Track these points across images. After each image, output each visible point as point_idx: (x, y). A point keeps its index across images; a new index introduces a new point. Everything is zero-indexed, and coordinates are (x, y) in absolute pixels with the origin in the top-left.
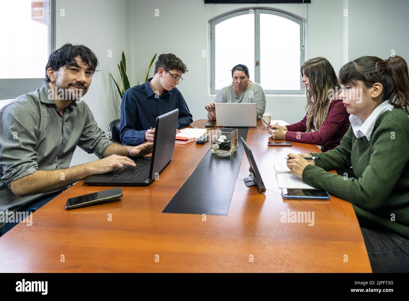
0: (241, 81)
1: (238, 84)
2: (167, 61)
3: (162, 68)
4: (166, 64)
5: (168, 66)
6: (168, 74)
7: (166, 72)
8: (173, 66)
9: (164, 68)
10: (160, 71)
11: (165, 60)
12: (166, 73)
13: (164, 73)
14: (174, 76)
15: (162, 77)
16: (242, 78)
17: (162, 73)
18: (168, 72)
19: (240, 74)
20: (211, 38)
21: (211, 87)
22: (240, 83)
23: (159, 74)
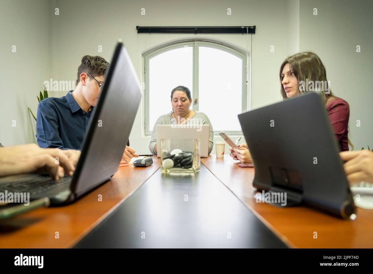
0: (182, 104)
1: (178, 107)
2: (93, 62)
3: (85, 73)
4: (91, 67)
5: (93, 69)
6: (93, 81)
7: (90, 78)
8: (99, 70)
9: (87, 72)
10: (83, 76)
11: (89, 61)
12: (90, 80)
13: (88, 80)
14: (100, 84)
15: (85, 85)
16: (183, 100)
17: (84, 80)
18: (93, 78)
19: (180, 94)
20: (145, 73)
21: (145, 128)
22: (181, 106)
23: (82, 81)
